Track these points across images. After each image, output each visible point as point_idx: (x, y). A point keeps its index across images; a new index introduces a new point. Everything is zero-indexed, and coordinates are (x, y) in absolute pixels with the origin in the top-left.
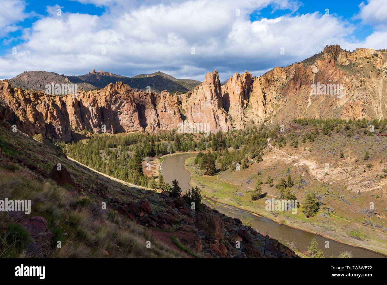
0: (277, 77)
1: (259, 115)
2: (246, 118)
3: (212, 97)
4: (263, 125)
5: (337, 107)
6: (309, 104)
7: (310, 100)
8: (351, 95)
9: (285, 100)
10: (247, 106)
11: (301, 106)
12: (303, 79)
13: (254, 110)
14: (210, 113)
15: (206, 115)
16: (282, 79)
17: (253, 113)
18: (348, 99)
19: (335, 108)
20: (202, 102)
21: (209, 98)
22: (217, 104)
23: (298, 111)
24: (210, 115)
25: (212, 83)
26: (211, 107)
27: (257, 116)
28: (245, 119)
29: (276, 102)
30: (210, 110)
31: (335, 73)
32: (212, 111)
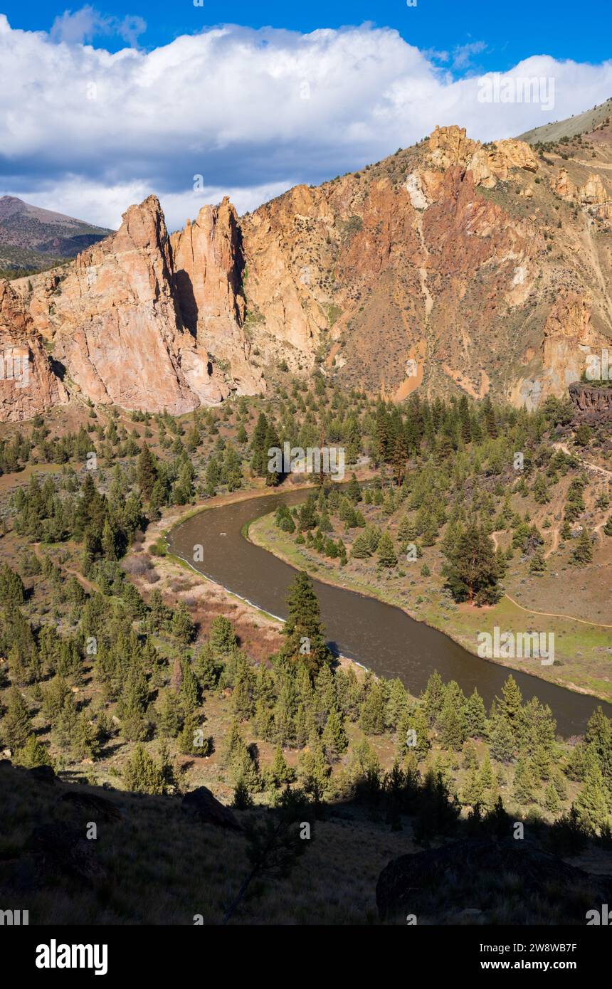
0: (304, 219)
1: (294, 342)
2: (257, 353)
3: (157, 292)
4: (317, 374)
5: (509, 311)
6: (429, 303)
7: (425, 290)
8: (536, 275)
9: (354, 293)
10: (246, 314)
11: (408, 309)
12: (394, 228)
13: (272, 327)
14: (155, 346)
15: (143, 355)
16: (323, 224)
17: (272, 338)
18: (531, 285)
19: (504, 314)
20: (122, 309)
21: (146, 295)
22: (172, 314)
23: (407, 326)
24: (157, 354)
25: (154, 244)
26: (156, 325)
27: (287, 344)
28: (254, 357)
29: (324, 299)
30: (153, 336)
31: (481, 210)
32: (160, 340)
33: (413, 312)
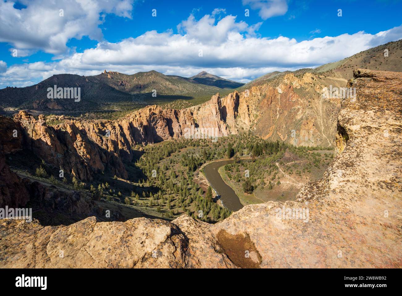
0: (254, 94)
1: (246, 123)
2: (238, 125)
3: (217, 113)
4: (250, 131)
5: (296, 120)
6: (278, 116)
7: (278, 113)
8: (304, 112)
9: (261, 112)
10: (237, 115)
11: (272, 117)
12: (273, 98)
13: (242, 119)
14: (215, 123)
15: (213, 125)
16: (258, 95)
17: (242, 121)
18: (303, 114)
19: (295, 121)
20: (210, 116)
21: (215, 113)
22: (220, 117)
23: (271, 121)
24: (215, 125)
25: (217, 103)
26: (216, 119)
27: (245, 123)
28: (237, 126)
29: (255, 113)
30: (215, 121)
31: (294, 95)
32: (216, 122)
33: (274, 118)
